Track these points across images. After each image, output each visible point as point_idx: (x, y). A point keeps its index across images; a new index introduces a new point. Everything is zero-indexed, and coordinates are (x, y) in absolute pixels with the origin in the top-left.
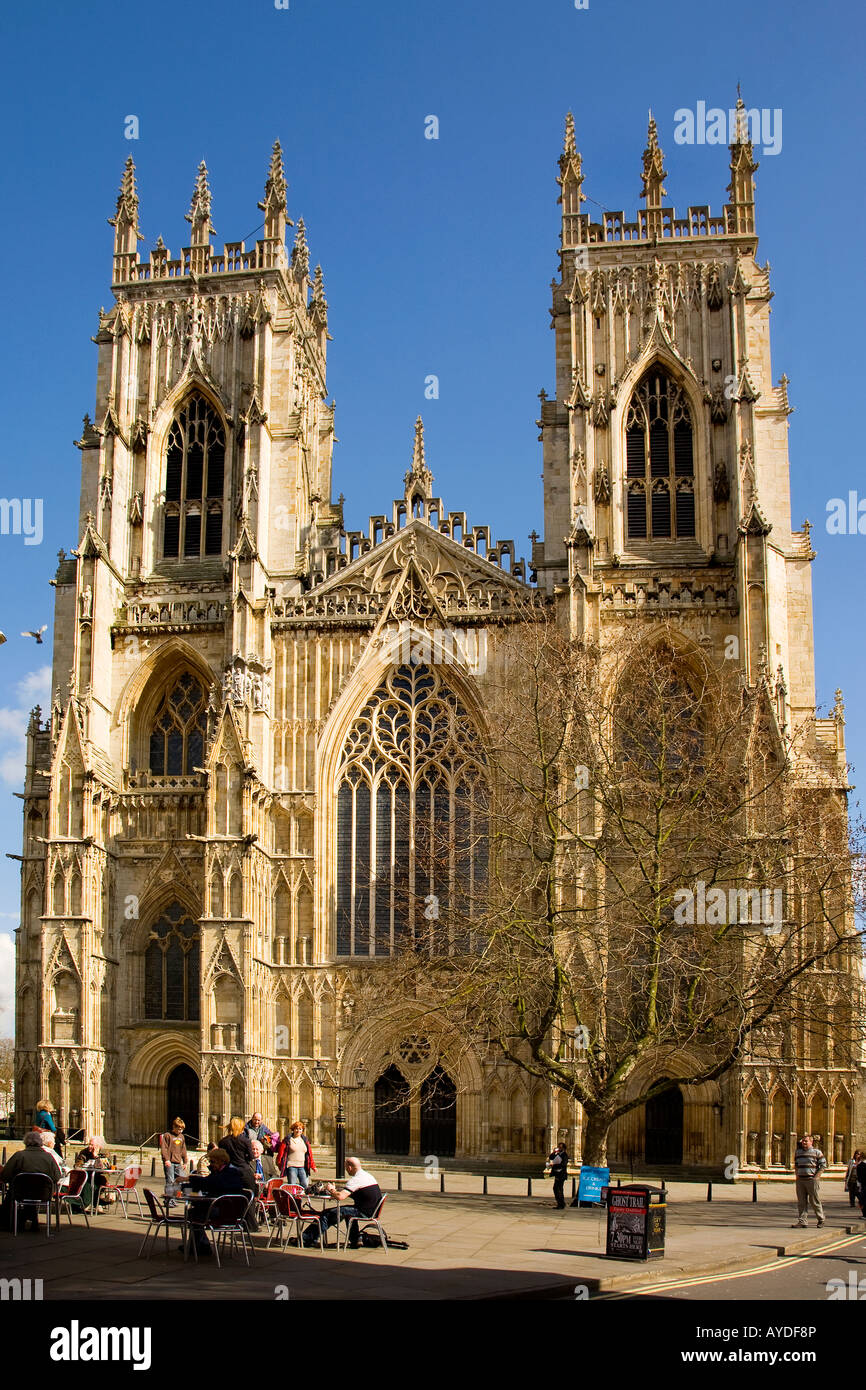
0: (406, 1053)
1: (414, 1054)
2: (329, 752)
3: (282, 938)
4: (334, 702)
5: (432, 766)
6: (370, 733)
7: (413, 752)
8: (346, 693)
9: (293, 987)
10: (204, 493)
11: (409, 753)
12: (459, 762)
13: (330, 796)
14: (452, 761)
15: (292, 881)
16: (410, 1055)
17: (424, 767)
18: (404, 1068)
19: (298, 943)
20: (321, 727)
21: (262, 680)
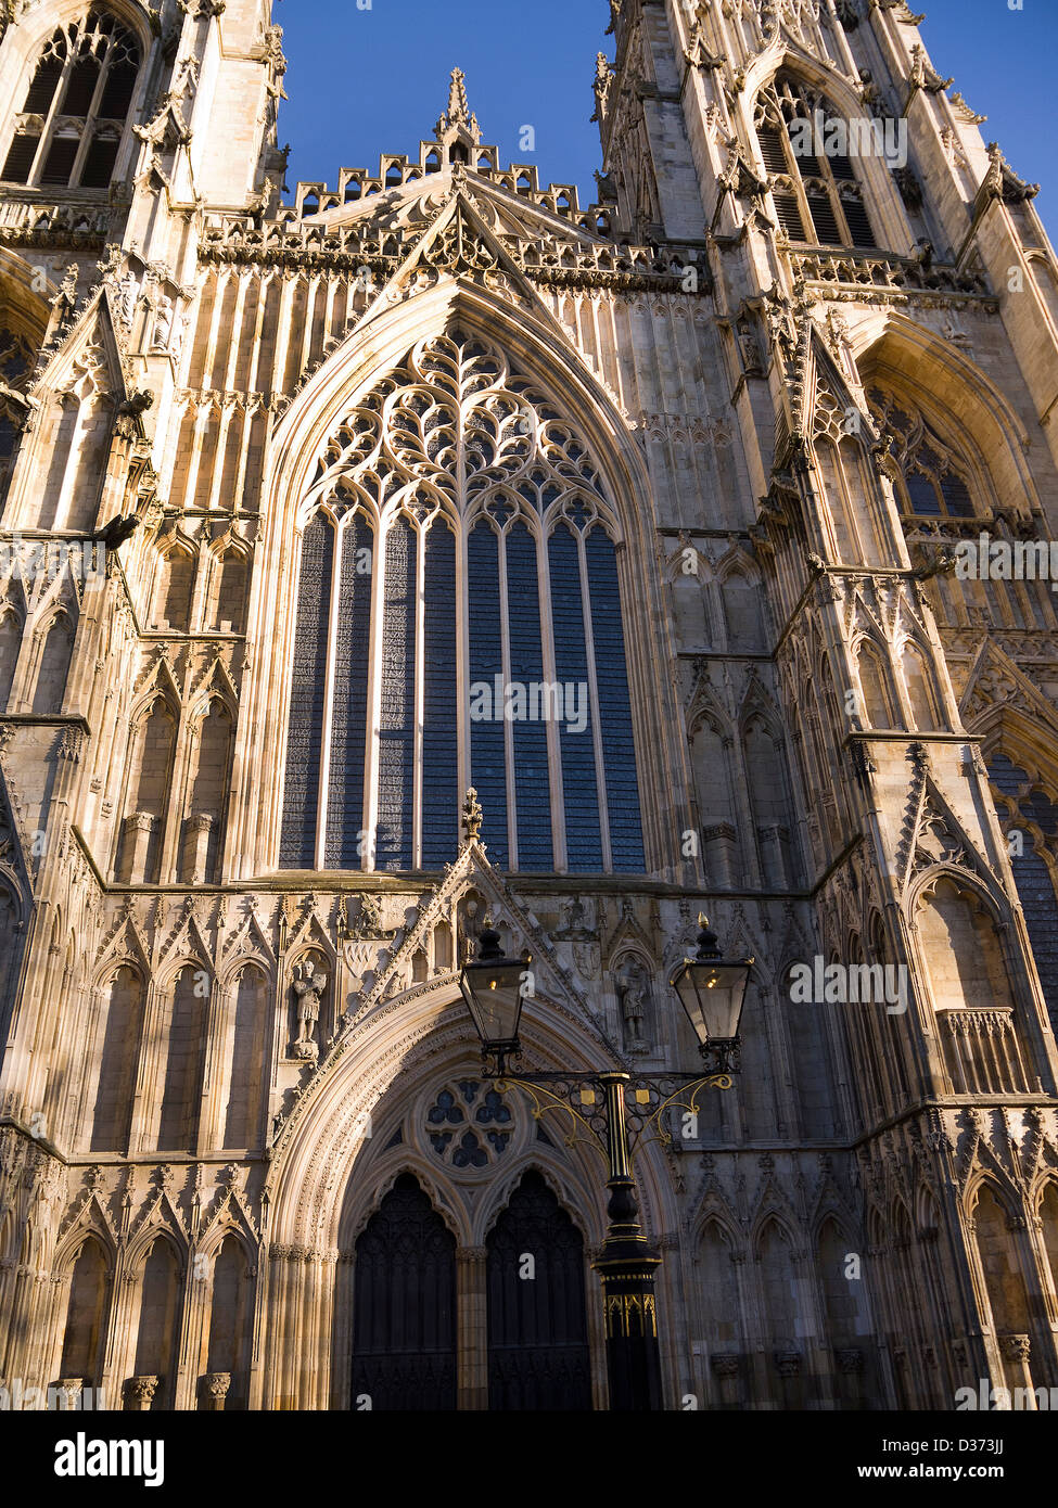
0: (448, 1136)
1: (470, 1138)
2: (294, 453)
3: (145, 820)
4: (311, 370)
5: (501, 497)
6: (376, 434)
7: (461, 470)
8: (335, 359)
9: (159, 943)
10: (93, 110)
11: (453, 471)
12: (552, 492)
13: (290, 530)
14: (540, 490)
15: (188, 686)
16: (457, 1140)
17: (486, 496)
18: (438, 1176)
19: (188, 830)
20: (282, 405)
21: (173, 308)
